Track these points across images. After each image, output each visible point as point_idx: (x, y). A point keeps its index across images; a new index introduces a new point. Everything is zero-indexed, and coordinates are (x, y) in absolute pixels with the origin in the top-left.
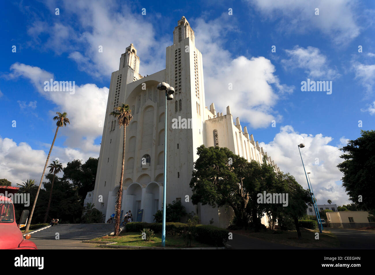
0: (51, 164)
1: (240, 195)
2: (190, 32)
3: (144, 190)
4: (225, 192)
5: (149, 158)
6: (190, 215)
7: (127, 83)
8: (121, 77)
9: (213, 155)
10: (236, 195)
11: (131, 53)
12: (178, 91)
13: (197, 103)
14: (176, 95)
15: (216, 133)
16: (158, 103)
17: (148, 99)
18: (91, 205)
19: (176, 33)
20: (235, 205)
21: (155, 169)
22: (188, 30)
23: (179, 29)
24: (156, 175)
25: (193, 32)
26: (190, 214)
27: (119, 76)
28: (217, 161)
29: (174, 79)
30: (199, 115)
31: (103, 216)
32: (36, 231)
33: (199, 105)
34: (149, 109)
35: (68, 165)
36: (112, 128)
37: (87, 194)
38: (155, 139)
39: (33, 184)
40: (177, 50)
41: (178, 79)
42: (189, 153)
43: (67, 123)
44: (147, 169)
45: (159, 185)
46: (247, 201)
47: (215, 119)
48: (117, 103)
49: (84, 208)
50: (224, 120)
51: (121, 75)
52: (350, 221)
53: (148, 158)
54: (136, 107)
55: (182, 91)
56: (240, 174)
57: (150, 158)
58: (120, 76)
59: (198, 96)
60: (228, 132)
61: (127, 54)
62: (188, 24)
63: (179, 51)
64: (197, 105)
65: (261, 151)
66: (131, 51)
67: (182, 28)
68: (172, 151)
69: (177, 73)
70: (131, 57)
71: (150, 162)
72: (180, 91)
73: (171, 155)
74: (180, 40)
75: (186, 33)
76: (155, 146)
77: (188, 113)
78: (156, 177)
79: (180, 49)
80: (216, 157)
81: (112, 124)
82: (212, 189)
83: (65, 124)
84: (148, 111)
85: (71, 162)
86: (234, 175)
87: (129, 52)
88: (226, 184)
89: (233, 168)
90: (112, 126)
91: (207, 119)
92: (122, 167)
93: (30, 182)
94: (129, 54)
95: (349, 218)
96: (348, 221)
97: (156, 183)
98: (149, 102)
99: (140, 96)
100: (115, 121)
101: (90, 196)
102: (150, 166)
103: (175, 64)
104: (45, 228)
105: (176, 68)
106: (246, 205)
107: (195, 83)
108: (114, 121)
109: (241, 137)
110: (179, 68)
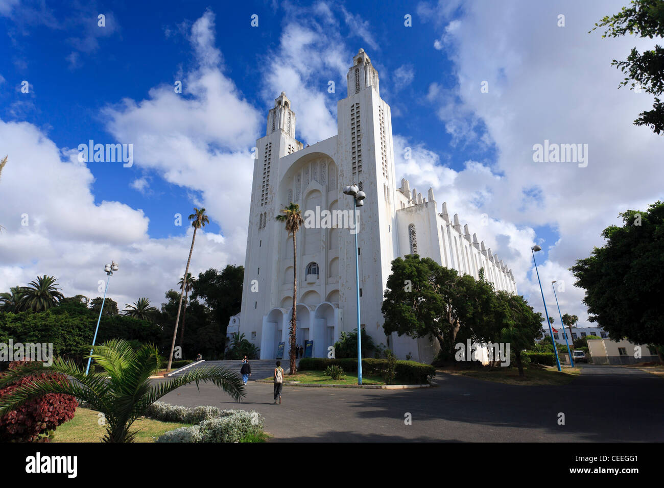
0: (182, 279)
1: (448, 321)
2: (372, 76)
3: (312, 314)
4: (427, 318)
5: (316, 267)
6: (379, 348)
7: (281, 156)
8: (270, 147)
9: (412, 272)
10: (443, 320)
11: (283, 108)
12: (357, 168)
13: (384, 186)
14: (353, 175)
15: (413, 228)
16: (326, 186)
17: (311, 180)
18: (240, 335)
19: (351, 77)
20: (441, 335)
21: (326, 284)
22: (369, 71)
23: (356, 71)
24: (328, 293)
25: (376, 74)
26: (378, 346)
27: (267, 145)
28: (418, 279)
29: (351, 151)
30: (388, 204)
31: (256, 350)
32: (181, 370)
33: (387, 188)
34: (314, 195)
35: (199, 276)
36: (261, 224)
37: (230, 319)
38: (324, 240)
39: (147, 305)
40: (353, 106)
41: (356, 150)
42: (376, 261)
43: (205, 223)
44: (314, 283)
45: (334, 308)
46: (457, 329)
47: (411, 209)
48: (267, 186)
49: (228, 339)
50: (425, 209)
51: (270, 143)
52: (621, 353)
53: (314, 267)
54: (294, 191)
55: (363, 169)
56: (448, 295)
57: (318, 268)
58: (269, 145)
59: (386, 174)
60: (430, 227)
61: (277, 111)
62: (369, 63)
63: (357, 108)
64: (385, 189)
65: (480, 249)
66: (284, 105)
67: (359, 69)
68: (351, 258)
69: (354, 142)
70: (284, 114)
71: (318, 274)
72: (360, 169)
73: (349, 265)
74: (358, 88)
75: (366, 78)
76: (324, 249)
77: (373, 203)
78: (328, 296)
79: (359, 104)
80: (416, 274)
81: (261, 218)
82: (412, 316)
83: (203, 225)
84: (313, 198)
85: (204, 272)
86: (439, 296)
87: (281, 106)
88: (430, 309)
89: (438, 286)
90: (261, 221)
91: (400, 208)
92: (294, 289)
93: (142, 301)
94: (281, 110)
95: (619, 349)
96: (617, 354)
97: (329, 303)
98: (313, 185)
99: (299, 175)
100: (265, 213)
101: (235, 321)
102: (318, 278)
103: (351, 127)
104: (191, 366)
105: (353, 133)
106: (455, 334)
107: (382, 156)
108: (263, 213)
109: (449, 232)
110: (357, 133)
